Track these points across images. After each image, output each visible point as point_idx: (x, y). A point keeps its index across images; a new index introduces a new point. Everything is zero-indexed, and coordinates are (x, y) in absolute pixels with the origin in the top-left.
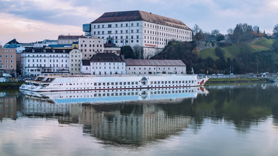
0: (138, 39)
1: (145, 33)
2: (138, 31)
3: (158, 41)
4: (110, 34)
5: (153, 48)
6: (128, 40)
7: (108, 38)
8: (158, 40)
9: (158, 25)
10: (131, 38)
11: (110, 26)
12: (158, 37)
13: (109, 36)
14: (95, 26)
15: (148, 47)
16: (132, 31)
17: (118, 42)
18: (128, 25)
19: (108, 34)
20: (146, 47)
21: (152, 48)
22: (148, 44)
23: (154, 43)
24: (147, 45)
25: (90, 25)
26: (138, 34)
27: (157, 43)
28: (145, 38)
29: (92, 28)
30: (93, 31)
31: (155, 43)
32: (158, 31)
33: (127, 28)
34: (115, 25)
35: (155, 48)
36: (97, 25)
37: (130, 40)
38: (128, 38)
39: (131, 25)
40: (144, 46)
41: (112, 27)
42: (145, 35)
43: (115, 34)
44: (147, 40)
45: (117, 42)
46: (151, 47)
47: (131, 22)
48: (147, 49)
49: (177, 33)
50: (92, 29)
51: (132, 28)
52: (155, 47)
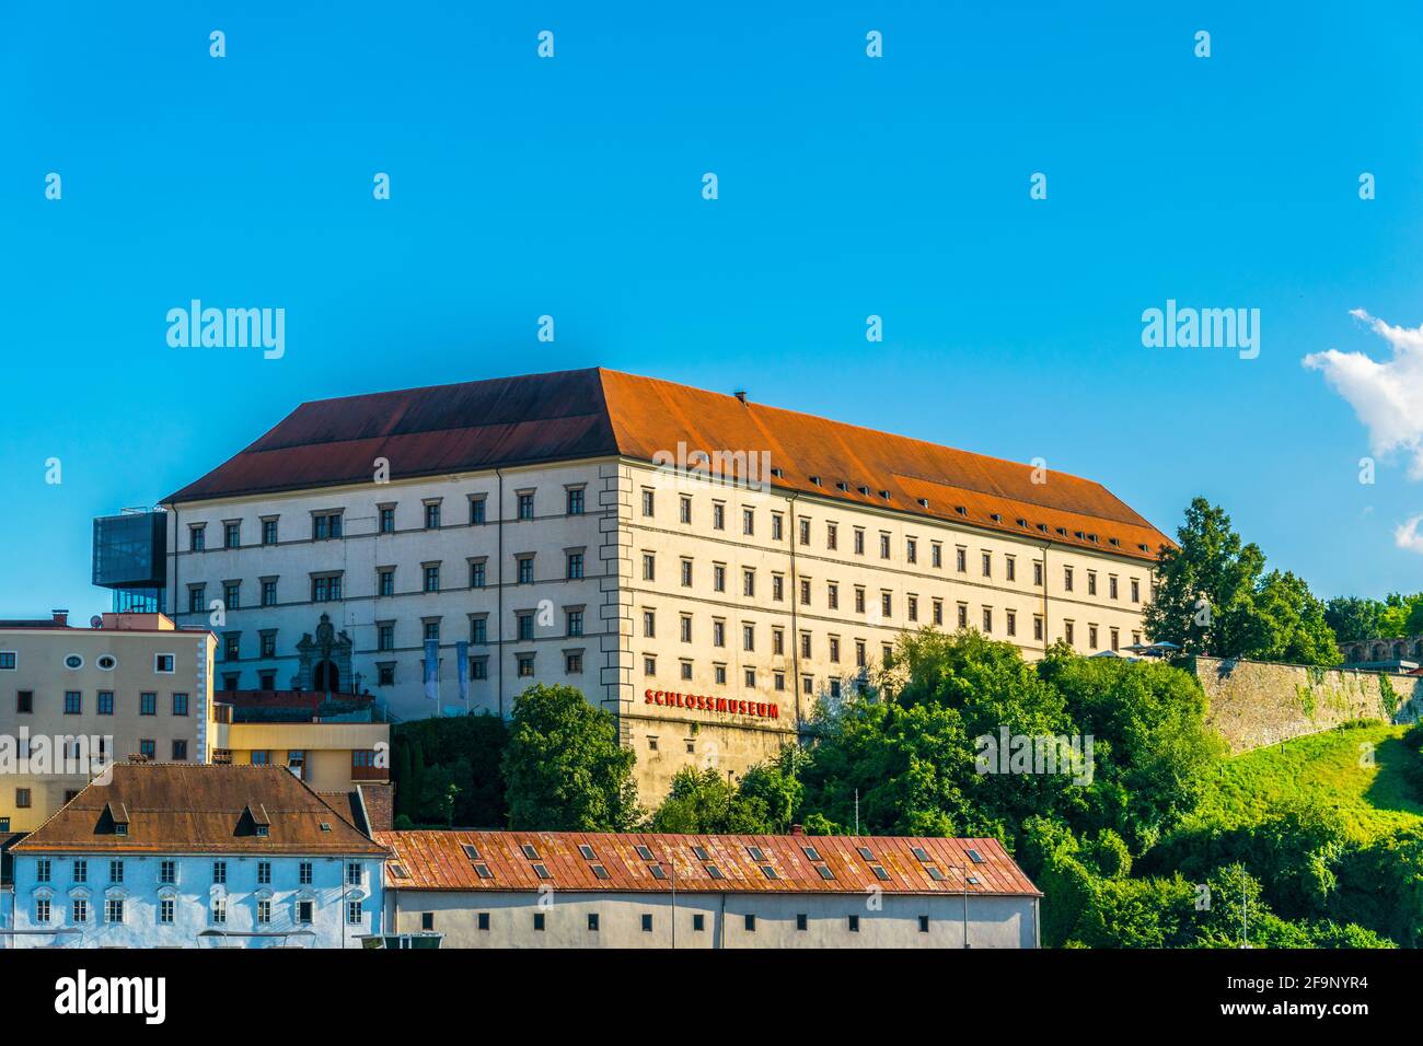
0: (574, 643)
1: (648, 585)
2: (574, 559)
3: (806, 665)
4: (329, 599)
5: (746, 728)
6: (493, 651)
7: (307, 637)
8: (807, 653)
9: (803, 507)
10: (511, 629)
11: (328, 526)
12: (802, 623)
13: (325, 618)
14: (197, 533)
15: (683, 722)
16: (525, 563)
17: (398, 675)
18: (491, 513)
19: (314, 600)
20: (661, 720)
21: (735, 727)
22: (685, 689)
23: (758, 680)
24: (672, 699)
25: (159, 522)
26: (574, 593)
27: (789, 683)
28: (651, 632)
29: (170, 548)
30: (182, 583)
31: (766, 681)
32: (803, 566)
33: (481, 541)
34: (377, 513)
35: (765, 730)
36: (213, 515)
37: (510, 651)
38: (492, 633)
39: (511, 511)
40: (640, 707)
41: (347, 530)
42: (650, 600)
43: (371, 602)
44: (668, 646)
45: (386, 676)
46: (727, 717)
47: (517, 479)
48: (671, 738)
49: (1040, 590)
50: (170, 561)
51: (522, 537)
52: (772, 724)
